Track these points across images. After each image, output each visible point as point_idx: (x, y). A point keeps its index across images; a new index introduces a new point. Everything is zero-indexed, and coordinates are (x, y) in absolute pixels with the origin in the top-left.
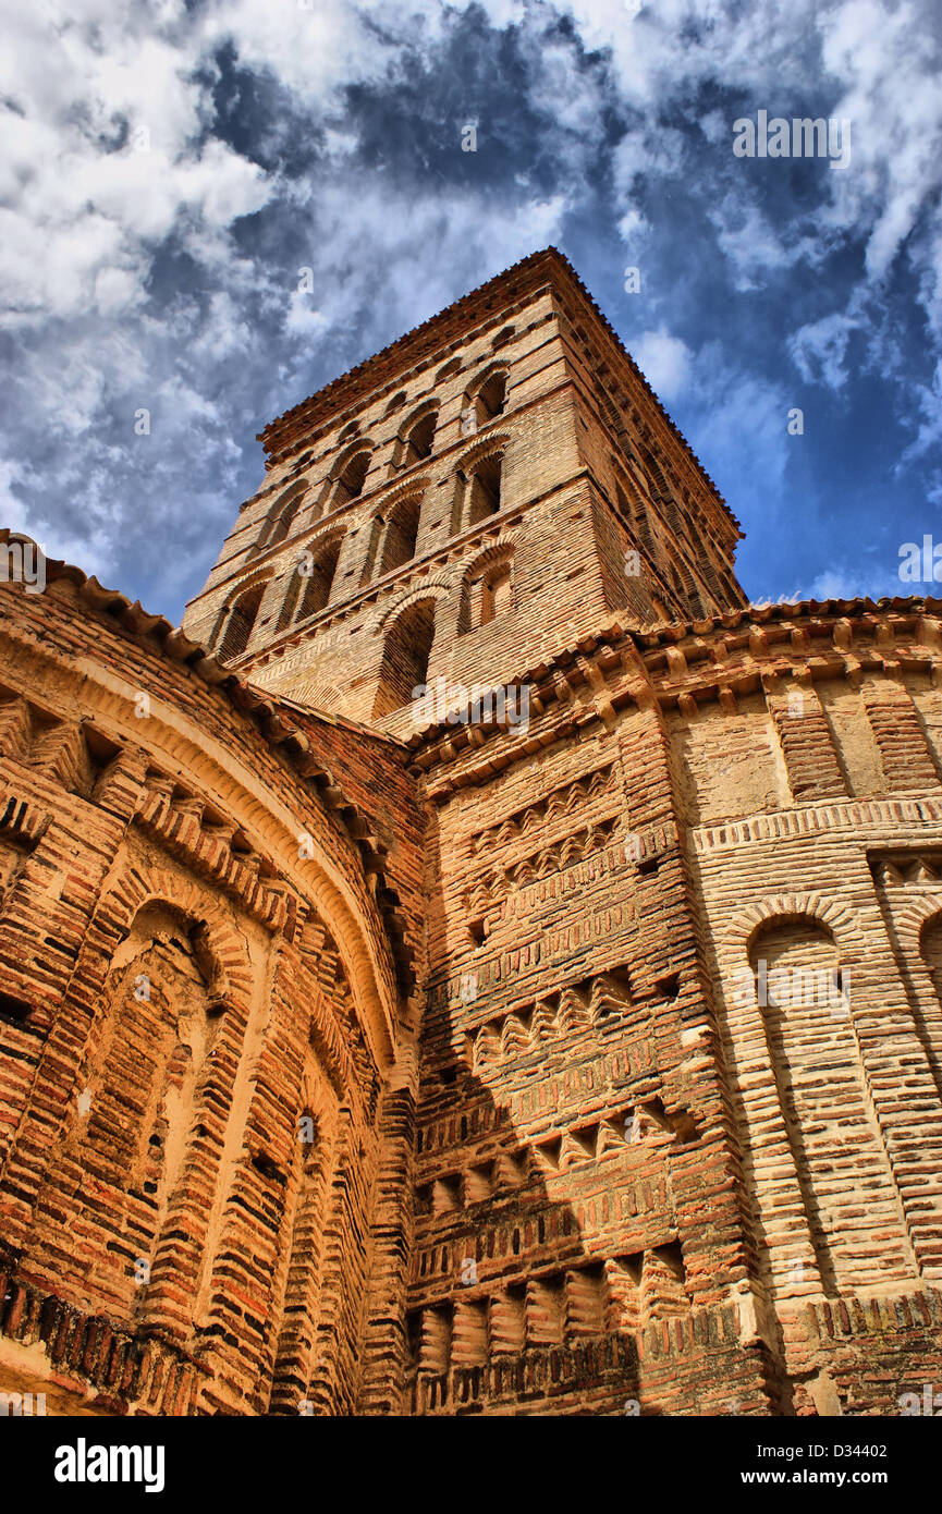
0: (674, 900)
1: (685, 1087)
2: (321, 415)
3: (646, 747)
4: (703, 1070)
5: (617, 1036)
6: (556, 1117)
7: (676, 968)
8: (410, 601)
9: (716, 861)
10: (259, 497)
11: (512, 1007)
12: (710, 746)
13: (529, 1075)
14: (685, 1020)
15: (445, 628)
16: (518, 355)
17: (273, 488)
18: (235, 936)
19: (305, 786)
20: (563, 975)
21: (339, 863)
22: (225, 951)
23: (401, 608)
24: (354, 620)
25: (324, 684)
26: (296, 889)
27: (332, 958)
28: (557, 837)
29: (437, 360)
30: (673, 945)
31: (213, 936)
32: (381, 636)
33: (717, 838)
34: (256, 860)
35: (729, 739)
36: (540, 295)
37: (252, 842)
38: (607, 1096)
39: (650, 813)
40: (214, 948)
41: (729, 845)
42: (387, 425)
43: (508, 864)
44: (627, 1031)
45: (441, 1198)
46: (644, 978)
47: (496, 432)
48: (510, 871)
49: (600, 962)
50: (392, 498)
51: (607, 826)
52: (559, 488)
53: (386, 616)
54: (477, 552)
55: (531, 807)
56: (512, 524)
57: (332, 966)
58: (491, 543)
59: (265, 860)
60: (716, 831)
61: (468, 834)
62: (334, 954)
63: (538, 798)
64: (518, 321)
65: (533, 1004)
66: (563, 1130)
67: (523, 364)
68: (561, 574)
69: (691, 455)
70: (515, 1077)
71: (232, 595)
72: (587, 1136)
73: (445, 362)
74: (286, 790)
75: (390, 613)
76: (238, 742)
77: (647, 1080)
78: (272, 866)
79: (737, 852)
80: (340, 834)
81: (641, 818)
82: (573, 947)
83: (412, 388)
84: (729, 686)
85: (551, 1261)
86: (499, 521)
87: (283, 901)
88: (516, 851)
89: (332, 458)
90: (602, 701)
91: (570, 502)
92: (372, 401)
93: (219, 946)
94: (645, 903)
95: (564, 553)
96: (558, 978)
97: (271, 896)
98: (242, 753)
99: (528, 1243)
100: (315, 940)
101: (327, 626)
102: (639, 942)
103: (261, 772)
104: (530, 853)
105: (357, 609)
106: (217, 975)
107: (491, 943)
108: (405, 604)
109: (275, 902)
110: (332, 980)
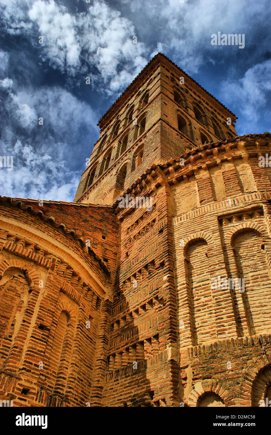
0: (165, 240)
1: (163, 292)
2: (111, 115)
3: (163, 197)
4: (167, 287)
5: (151, 279)
6: (138, 303)
7: (164, 259)
8: (123, 165)
9: (178, 226)
10: (98, 142)
11: (132, 274)
12: (181, 193)
13: (134, 292)
14: (165, 273)
15: (129, 170)
16: (151, 87)
17: (100, 138)
18: (36, 272)
19: (57, 230)
20: (142, 264)
21: (70, 247)
22: (33, 276)
23: (121, 167)
24: (111, 173)
25: (104, 192)
26: (56, 256)
27: (71, 271)
28: (144, 226)
29: (136, 93)
30: (164, 252)
31: (29, 273)
32: (116, 176)
33: (179, 220)
34: (42, 252)
35: (186, 190)
36: (158, 67)
37: (40, 247)
38: (148, 296)
39: (162, 216)
40: (29, 276)
41: (182, 221)
42: (124, 115)
43: (134, 235)
44: (153, 278)
45: (116, 327)
46: (158, 263)
47: (145, 111)
48: (134, 237)
49: (149, 260)
50: (123, 136)
51: (154, 221)
52: (154, 125)
53: (118, 170)
54: (137, 147)
55: (140, 218)
56: (144, 138)
57: (71, 273)
58: (140, 144)
59: (45, 251)
60: (179, 218)
61: (127, 228)
62: (72, 270)
63: (141, 216)
64: (152, 77)
65: (136, 273)
66: (139, 306)
67: (152, 89)
68: (153, 150)
69: (216, 99)
70: (131, 293)
71: (90, 170)
72: (144, 307)
73: (137, 93)
74: (49, 232)
75: (118, 169)
76: (33, 223)
77: (156, 291)
78: (47, 252)
79: (184, 223)
80: (71, 239)
81: (160, 218)
82: (144, 256)
83: (130, 102)
84: (186, 175)
85: (134, 341)
86: (141, 138)
87: (51, 260)
88: (136, 232)
89: (112, 127)
90: (153, 186)
91: (156, 128)
92: (122, 108)
93: (31, 275)
94: (159, 242)
95: (154, 144)
96: (142, 265)
97: (47, 260)
98: (34, 226)
99: (130, 338)
100: (63, 268)
101: (106, 175)
102: (157, 253)
103: (41, 229)
104: (138, 231)
105: (112, 169)
106: (31, 282)
107: (130, 257)
108: (122, 166)
109: (48, 261)
110: (71, 277)
